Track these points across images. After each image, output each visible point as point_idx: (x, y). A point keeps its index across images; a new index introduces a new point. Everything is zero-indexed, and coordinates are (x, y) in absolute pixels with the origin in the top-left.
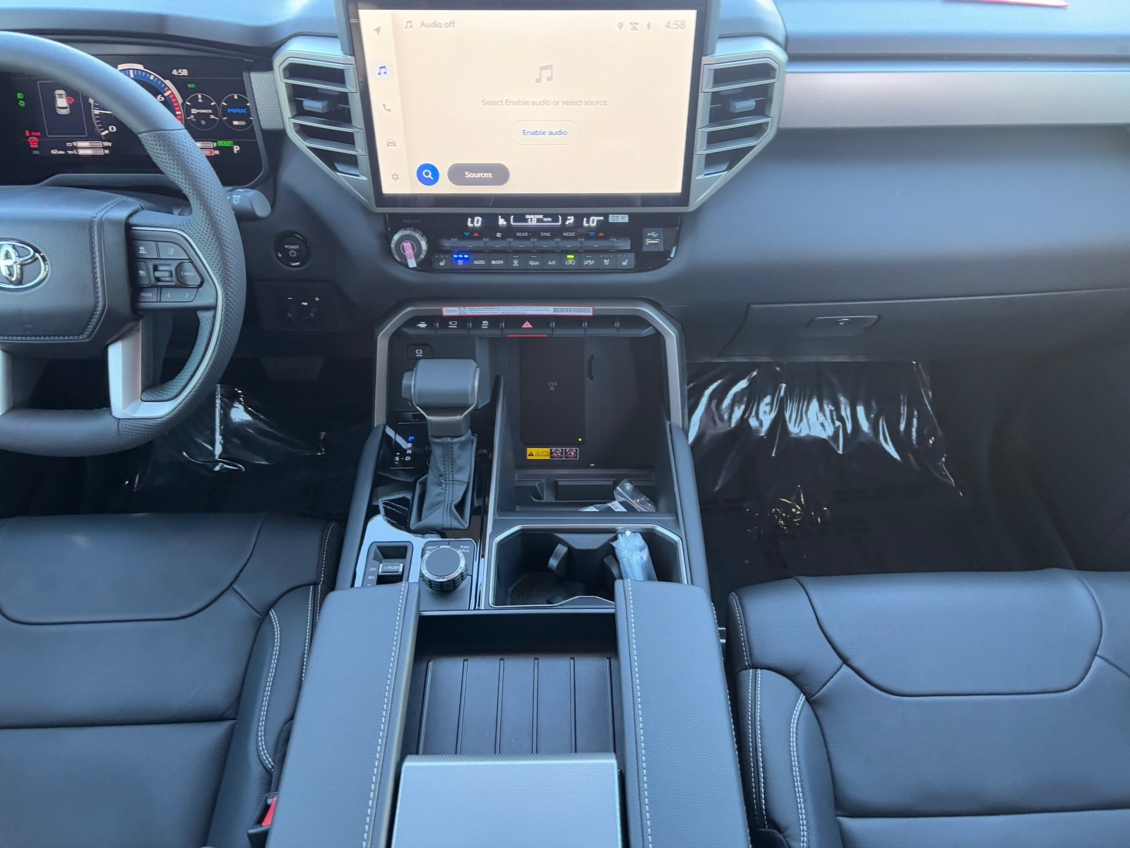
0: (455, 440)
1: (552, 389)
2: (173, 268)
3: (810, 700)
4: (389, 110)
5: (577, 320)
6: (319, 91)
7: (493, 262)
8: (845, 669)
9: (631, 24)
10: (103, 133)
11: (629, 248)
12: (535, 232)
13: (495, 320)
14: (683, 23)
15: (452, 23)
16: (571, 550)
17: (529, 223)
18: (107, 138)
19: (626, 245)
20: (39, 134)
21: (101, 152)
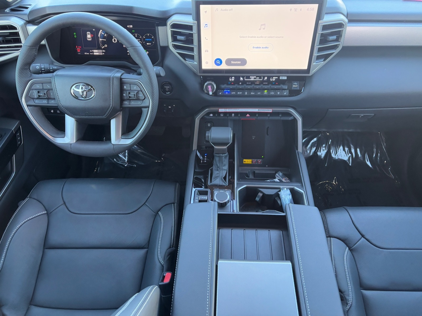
0: (223, 155)
1: (253, 138)
2: (135, 93)
3: (351, 249)
4: (207, 39)
5: (266, 114)
6: (181, 33)
7: (238, 93)
8: (363, 239)
9: (295, 9)
10: (103, 47)
11: (287, 88)
12: (253, 82)
13: (236, 113)
14: (313, 9)
15: (232, 9)
16: (264, 195)
17: (251, 79)
18: (104, 49)
19: (286, 87)
20: (81, 47)
21: (101, 54)
